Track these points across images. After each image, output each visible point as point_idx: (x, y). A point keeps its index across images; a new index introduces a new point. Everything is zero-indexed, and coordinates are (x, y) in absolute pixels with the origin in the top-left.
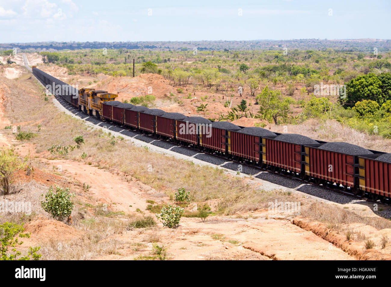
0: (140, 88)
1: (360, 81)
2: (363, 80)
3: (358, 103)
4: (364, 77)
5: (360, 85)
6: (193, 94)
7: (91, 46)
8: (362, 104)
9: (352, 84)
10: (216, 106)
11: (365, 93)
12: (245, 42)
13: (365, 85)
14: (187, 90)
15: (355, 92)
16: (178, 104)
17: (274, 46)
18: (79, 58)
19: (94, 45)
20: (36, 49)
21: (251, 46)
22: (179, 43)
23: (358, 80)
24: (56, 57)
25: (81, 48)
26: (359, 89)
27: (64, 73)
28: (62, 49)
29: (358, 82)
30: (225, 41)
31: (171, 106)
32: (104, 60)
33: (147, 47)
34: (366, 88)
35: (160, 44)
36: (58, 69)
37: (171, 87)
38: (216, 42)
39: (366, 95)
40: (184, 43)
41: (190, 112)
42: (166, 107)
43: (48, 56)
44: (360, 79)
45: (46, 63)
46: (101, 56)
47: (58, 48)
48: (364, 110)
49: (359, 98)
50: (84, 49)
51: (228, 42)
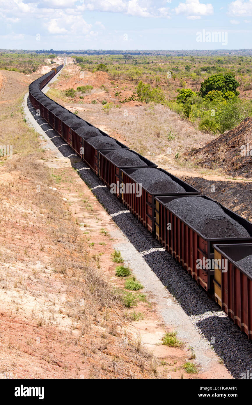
0: (89, 81)
1: (213, 78)
2: (215, 78)
3: (210, 92)
4: (216, 76)
5: (212, 81)
6: (120, 85)
7: (111, 52)
8: (211, 93)
9: (208, 80)
10: (128, 93)
11: (215, 86)
12: (209, 51)
13: (216, 81)
14: (117, 83)
15: (210, 85)
16: (106, 92)
17: (226, 54)
18: (97, 60)
19: (113, 52)
20: (76, 54)
21: (212, 53)
22: (167, 51)
23: (212, 78)
24: (82, 59)
25: (104, 54)
26: (211, 83)
27: (79, 70)
28: (92, 55)
29: (211, 79)
30: (196, 50)
31: (100, 92)
32: (112, 62)
33: (146, 54)
34: (216, 83)
35: (154, 52)
36: (76, 67)
37: (107, 81)
38: (190, 51)
39: (216, 87)
40: (170, 51)
41: (110, 97)
42: (97, 93)
43: (76, 59)
44: (213, 77)
45: (75, 63)
46: (111, 59)
47: (89, 54)
48: (213, 97)
49: (211, 90)
50: (106, 55)
51: (198, 50)
